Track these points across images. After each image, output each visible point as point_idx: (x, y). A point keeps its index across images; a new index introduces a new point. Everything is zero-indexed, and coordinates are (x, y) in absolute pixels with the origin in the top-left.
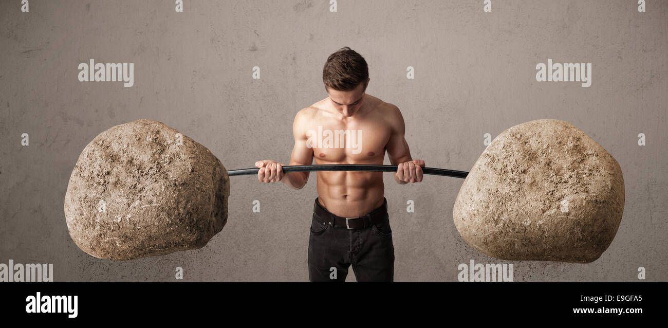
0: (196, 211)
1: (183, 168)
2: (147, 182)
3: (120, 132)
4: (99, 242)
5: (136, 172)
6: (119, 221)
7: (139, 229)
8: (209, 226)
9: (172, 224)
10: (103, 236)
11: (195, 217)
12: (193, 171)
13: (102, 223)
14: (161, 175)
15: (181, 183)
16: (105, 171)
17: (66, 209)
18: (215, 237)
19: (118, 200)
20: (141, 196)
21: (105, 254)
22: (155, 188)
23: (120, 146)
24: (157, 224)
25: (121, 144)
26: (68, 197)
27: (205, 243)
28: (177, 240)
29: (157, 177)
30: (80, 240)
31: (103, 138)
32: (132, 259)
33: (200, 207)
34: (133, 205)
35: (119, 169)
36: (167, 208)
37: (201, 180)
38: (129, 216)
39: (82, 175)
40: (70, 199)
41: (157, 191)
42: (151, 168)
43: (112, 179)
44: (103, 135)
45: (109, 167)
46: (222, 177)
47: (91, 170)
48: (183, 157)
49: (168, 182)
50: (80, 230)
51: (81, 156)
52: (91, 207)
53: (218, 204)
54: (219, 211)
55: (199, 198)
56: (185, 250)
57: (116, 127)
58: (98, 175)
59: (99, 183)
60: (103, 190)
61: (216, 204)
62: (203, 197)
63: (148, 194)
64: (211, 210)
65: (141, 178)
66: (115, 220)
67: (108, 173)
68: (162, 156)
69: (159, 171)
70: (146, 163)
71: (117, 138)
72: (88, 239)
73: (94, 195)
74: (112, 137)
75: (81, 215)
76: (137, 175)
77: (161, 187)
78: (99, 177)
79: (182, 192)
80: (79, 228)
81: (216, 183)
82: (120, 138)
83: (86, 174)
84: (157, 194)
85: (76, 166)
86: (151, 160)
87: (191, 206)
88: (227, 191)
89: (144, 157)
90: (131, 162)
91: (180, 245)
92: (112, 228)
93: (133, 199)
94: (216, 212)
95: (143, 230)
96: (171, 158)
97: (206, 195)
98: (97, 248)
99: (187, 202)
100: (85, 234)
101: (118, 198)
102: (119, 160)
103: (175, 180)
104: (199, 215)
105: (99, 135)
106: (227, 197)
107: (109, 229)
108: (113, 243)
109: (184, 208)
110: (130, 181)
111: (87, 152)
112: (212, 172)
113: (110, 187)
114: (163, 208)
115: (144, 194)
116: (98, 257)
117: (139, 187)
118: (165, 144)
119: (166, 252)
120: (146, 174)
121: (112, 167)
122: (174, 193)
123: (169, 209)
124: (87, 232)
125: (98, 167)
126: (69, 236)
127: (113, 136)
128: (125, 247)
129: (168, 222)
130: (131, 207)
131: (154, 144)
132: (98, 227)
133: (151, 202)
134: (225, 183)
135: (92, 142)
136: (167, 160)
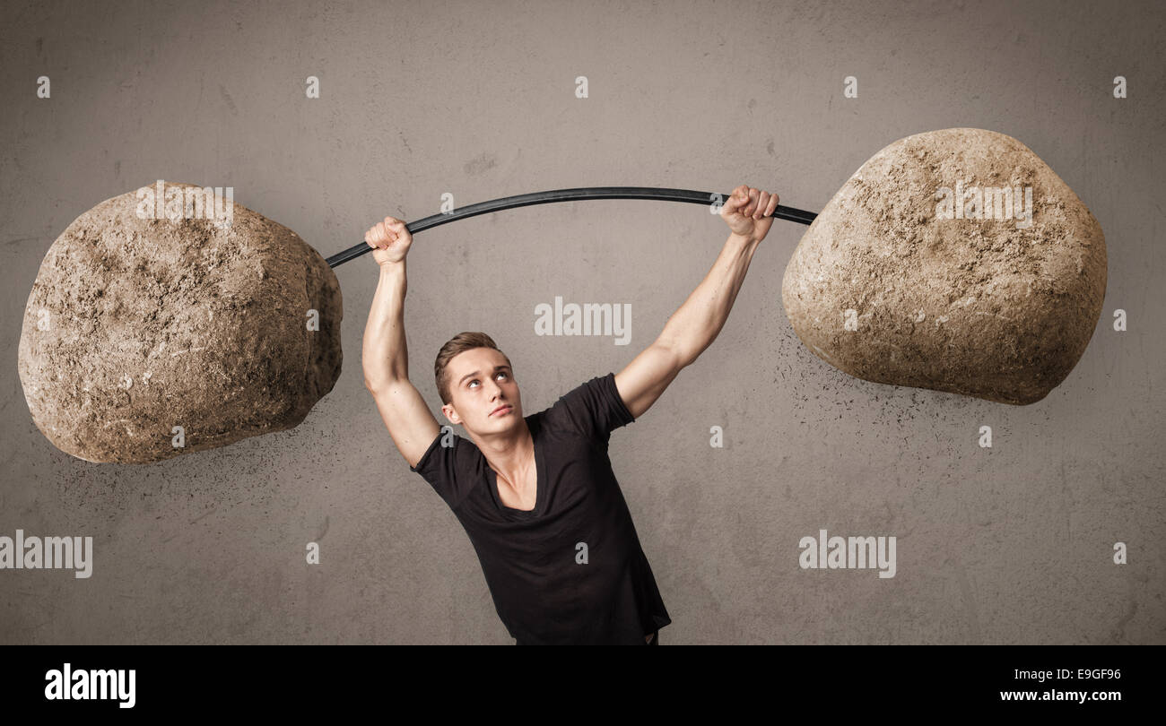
0: (280, 355)
1: (246, 272)
2: (178, 306)
3: (117, 211)
4: (91, 431)
5: (155, 288)
6: (128, 386)
7: (168, 400)
8: (307, 383)
9: (233, 385)
10: (98, 419)
11: (278, 367)
12: (266, 276)
13: (96, 393)
14: (203, 289)
15: (245, 303)
16: (93, 290)
17: (22, 372)
18: (321, 405)
19: (124, 345)
20: (168, 334)
21: (106, 454)
22: (195, 315)
23: (120, 240)
24: (203, 386)
25: (121, 235)
26: (24, 347)
27: (300, 418)
28: (246, 414)
29: (197, 295)
30: (54, 429)
31: (85, 225)
32: (159, 458)
33: (286, 346)
34: (153, 353)
35: (120, 285)
36: (221, 354)
37: (284, 293)
38: (148, 375)
39: (49, 302)
40: (29, 350)
41: (199, 322)
42: (184, 277)
43: (108, 305)
44: (85, 219)
45: (100, 282)
46: (325, 284)
47: (66, 290)
48: (245, 250)
49: (219, 303)
50: (53, 410)
51: (44, 265)
52: (72, 363)
53: (320, 339)
54: (324, 351)
55: (282, 327)
56: (263, 433)
57: (108, 201)
58: (80, 299)
59: (83, 315)
60: (91, 328)
61: (317, 339)
62: (289, 326)
63: (182, 330)
64: (308, 352)
65: (165, 299)
66: (120, 385)
67: (100, 294)
68: (204, 252)
69: (200, 282)
70: (173, 268)
71: (112, 223)
72: (70, 426)
73: (76, 338)
74: (102, 223)
75: (52, 379)
76: (158, 293)
77: (206, 313)
78: (83, 302)
79: (250, 320)
80: (51, 406)
81: (315, 297)
82: (118, 223)
83: (57, 298)
84: (200, 327)
85: (36, 285)
86: (182, 261)
87: (269, 346)
88: (338, 312)
89: (169, 257)
90: (143, 268)
91: (254, 425)
92: (116, 402)
93: (153, 342)
94: (318, 353)
95: (178, 400)
96: (221, 255)
97: (297, 322)
98: (88, 443)
99: (260, 339)
100: (63, 418)
101: (122, 343)
102: (121, 266)
103: (233, 298)
104: (284, 362)
105: (76, 221)
106: (339, 323)
107: (111, 403)
108: (120, 431)
109: (256, 351)
110: (145, 306)
111: (55, 254)
112: (304, 277)
113: (105, 320)
114: (213, 353)
115: (173, 329)
116: (92, 460)
117: (163, 316)
118: (208, 227)
119: (227, 440)
120: (175, 290)
121: (107, 282)
122: (233, 323)
123: (226, 355)
124: (67, 413)
125: (79, 283)
126: (33, 424)
127: (104, 219)
128: (145, 436)
129: (226, 380)
130: (149, 357)
131: (186, 229)
132: (88, 402)
133: (189, 345)
134: (331, 297)
135: (64, 234)
136: (214, 258)
